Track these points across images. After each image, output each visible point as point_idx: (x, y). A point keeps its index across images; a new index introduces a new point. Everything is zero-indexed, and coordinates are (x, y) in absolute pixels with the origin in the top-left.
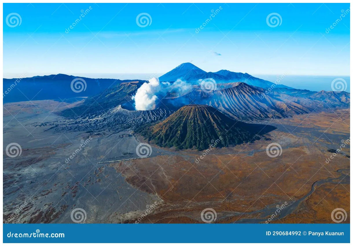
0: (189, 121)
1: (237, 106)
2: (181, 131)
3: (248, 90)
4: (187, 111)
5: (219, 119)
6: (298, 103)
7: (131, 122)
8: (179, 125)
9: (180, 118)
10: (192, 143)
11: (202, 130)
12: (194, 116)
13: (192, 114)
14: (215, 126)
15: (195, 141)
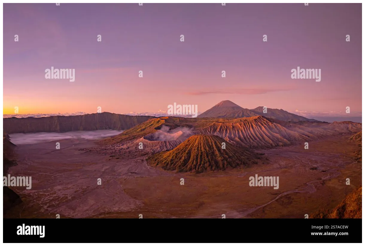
0: (194, 148)
1: (252, 137)
2: (185, 157)
3: (265, 123)
4: (193, 140)
6: (311, 133)
7: (149, 150)
8: (185, 152)
9: (187, 145)
10: (192, 167)
11: (204, 156)
12: (199, 144)
13: (197, 142)
15: (195, 166)
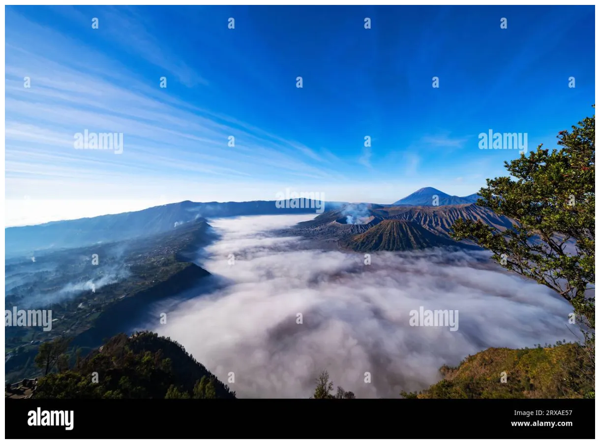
0: (386, 233)
2: (376, 240)
3: (483, 212)
4: (386, 225)
5: (418, 233)
7: (341, 232)
8: (376, 235)
11: (397, 240)
12: (391, 228)
14: (412, 239)
